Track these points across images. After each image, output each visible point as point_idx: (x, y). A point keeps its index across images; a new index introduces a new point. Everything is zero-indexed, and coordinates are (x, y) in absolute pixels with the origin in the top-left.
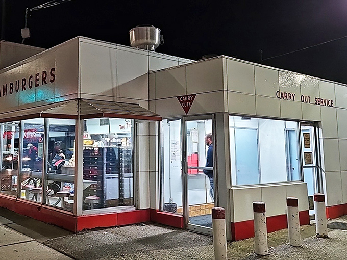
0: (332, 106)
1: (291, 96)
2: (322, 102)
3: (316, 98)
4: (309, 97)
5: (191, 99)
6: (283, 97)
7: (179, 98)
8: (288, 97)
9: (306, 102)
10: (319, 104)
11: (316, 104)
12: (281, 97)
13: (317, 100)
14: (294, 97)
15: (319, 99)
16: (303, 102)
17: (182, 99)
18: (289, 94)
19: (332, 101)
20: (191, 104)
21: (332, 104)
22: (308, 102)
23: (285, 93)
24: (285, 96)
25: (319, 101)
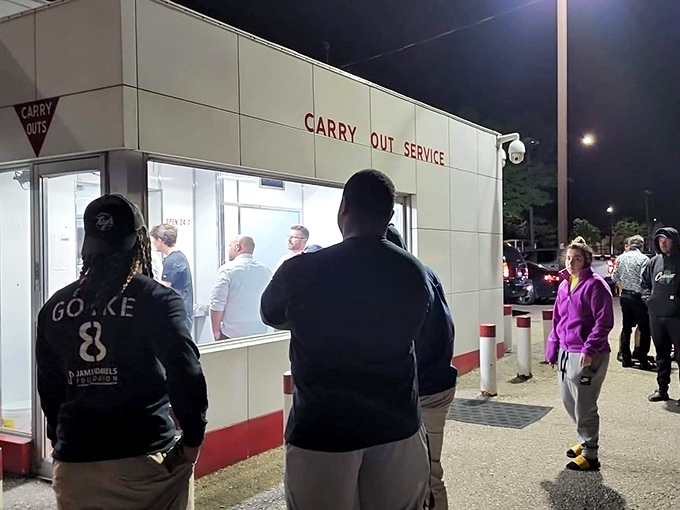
0: (442, 164)
1: (343, 131)
2: (420, 154)
3: (407, 143)
4: (391, 139)
5: (46, 110)
6: (323, 130)
7: (18, 108)
8: (337, 132)
9: (384, 149)
10: (413, 157)
11: (407, 155)
12: (319, 129)
13: (409, 147)
14: (352, 134)
15: (412, 145)
16: (375, 147)
17: (26, 113)
18: (341, 125)
19: (441, 153)
20: (48, 125)
21: (441, 158)
22: (388, 149)
23: (330, 121)
24: (330, 129)
25: (413, 151)
